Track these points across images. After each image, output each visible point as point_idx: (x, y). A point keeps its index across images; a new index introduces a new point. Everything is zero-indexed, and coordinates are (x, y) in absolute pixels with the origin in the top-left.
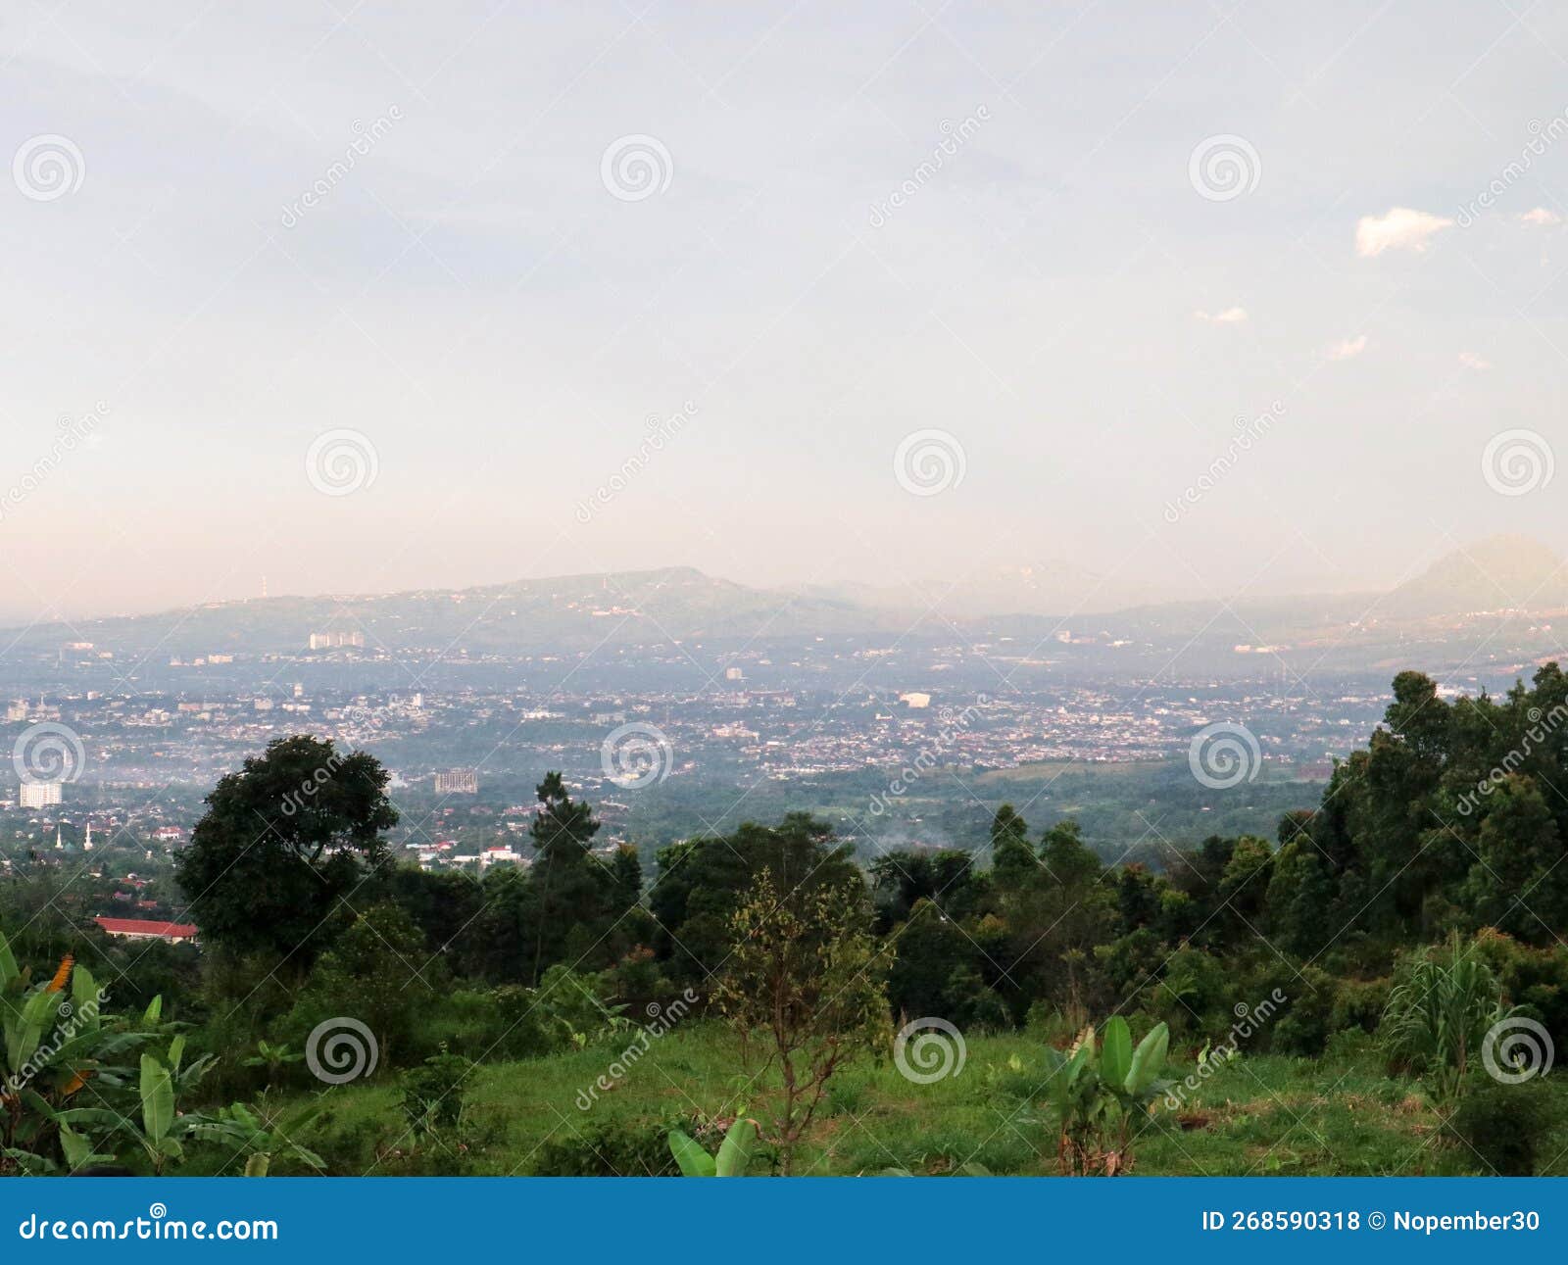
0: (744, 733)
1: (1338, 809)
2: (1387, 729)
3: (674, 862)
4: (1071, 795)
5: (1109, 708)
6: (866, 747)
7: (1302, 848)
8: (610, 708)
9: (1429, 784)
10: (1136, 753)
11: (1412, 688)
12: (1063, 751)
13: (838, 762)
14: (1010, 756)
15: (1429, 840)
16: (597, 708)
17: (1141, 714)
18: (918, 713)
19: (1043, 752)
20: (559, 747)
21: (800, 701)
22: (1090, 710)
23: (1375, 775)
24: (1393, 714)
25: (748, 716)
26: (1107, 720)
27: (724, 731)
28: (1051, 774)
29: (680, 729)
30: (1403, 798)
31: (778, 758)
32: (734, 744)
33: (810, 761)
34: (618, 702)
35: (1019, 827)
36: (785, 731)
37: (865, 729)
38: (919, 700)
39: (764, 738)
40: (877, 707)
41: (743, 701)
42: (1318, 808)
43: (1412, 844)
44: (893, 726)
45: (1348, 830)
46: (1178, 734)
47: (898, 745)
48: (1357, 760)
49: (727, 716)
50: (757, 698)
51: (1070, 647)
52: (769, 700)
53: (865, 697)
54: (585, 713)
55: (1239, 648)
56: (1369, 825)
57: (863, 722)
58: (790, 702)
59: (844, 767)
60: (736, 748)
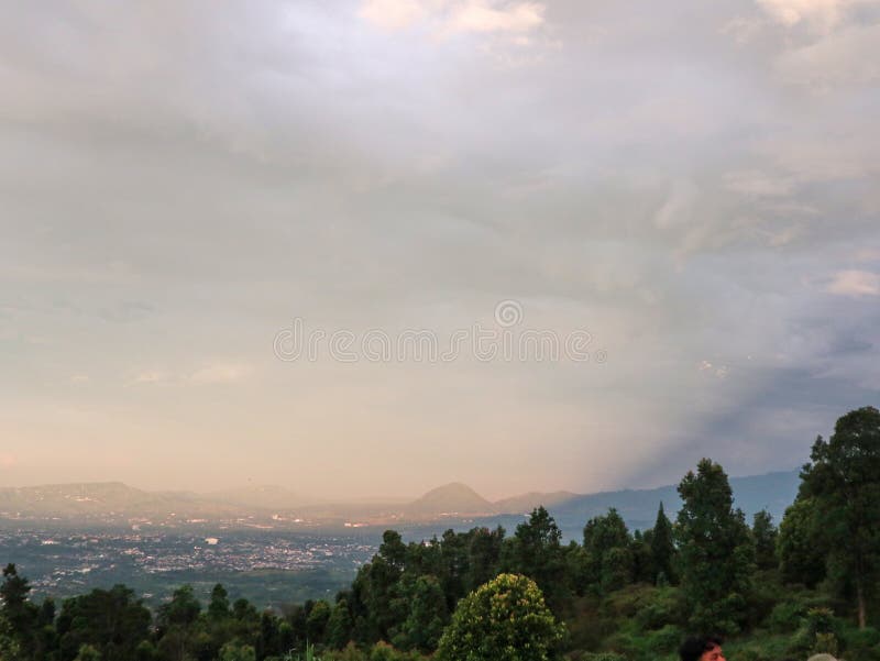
0: (137, 553)
1: (358, 589)
2: (380, 555)
3: (68, 605)
4: (273, 583)
5: (291, 547)
6: (189, 560)
7: (343, 605)
8: (81, 540)
9: (395, 579)
10: (302, 566)
11: (391, 537)
12: (271, 565)
13: (177, 566)
14: (250, 566)
15: (394, 603)
16: (74, 540)
17: (305, 550)
18: (212, 546)
19: (262, 565)
20: (56, 557)
21: (162, 540)
22: (284, 548)
23: (373, 575)
24: (382, 548)
25: (140, 546)
26: (291, 552)
27: (129, 552)
28: (266, 573)
29: (109, 551)
30: (385, 585)
31: (151, 563)
32: (133, 558)
33: (164, 566)
34: (84, 538)
35: (224, 593)
36: (155, 552)
37: (189, 553)
38: (213, 541)
39: (147, 555)
40: (195, 543)
41: (138, 539)
42: (350, 590)
43: (386, 605)
44: (201, 552)
45: (361, 598)
46: (319, 559)
47: (203, 559)
48: (366, 568)
49: (131, 545)
50: (144, 538)
51: (277, 521)
52: (149, 539)
53: (190, 539)
54: (69, 542)
55: (346, 525)
56: (371, 596)
57: (188, 550)
58: (158, 540)
59: (179, 568)
60: (133, 559)
